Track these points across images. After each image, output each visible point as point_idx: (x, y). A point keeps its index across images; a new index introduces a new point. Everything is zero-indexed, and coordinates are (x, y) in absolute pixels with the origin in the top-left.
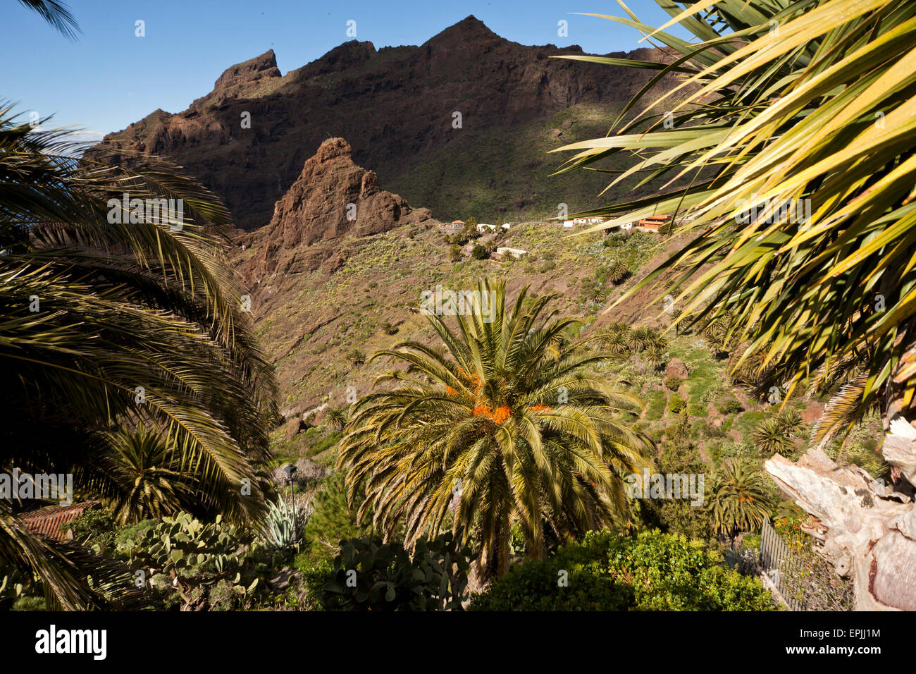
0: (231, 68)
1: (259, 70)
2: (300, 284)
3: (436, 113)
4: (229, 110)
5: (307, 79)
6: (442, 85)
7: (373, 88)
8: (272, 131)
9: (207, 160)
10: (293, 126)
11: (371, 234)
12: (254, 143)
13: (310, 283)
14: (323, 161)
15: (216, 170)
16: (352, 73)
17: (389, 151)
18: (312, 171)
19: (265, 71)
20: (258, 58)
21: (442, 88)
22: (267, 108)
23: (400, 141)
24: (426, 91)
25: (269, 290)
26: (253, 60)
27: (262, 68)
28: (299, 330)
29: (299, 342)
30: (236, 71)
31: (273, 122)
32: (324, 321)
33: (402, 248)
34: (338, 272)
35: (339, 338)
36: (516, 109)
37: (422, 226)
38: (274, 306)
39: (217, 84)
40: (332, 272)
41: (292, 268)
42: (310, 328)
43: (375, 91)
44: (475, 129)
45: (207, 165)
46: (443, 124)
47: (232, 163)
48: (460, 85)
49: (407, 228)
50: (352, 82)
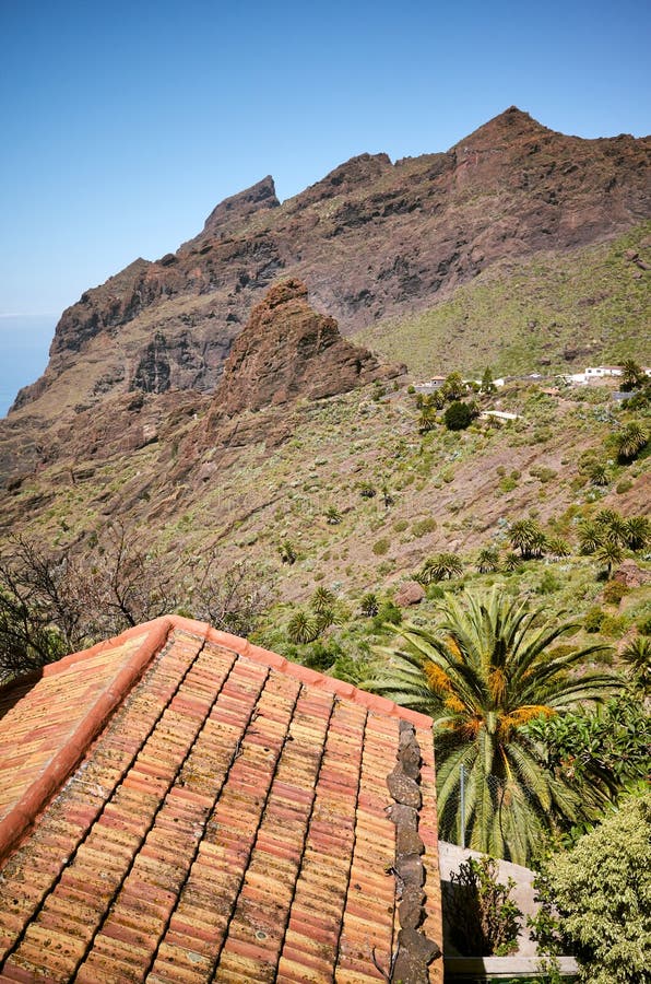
0: (224, 203)
1: (255, 202)
2: (242, 459)
3: (464, 238)
4: (211, 253)
5: (305, 207)
6: (471, 201)
7: (382, 211)
8: (258, 274)
9: (184, 314)
10: (284, 267)
11: (326, 397)
12: (238, 290)
13: (252, 459)
14: (272, 307)
15: (194, 325)
16: (360, 195)
17: (401, 290)
18: (259, 318)
19: (261, 202)
20: (253, 188)
21: (471, 205)
22: (253, 246)
23: (415, 277)
24: (451, 209)
25: (207, 468)
26: (247, 191)
27: (259, 199)
28: (231, 516)
29: (228, 530)
30: (228, 205)
31: (259, 264)
32: (258, 505)
33: (364, 412)
34: (283, 445)
35: (272, 527)
36: (573, 226)
37: (392, 384)
38: (211, 487)
39: (208, 223)
40: (277, 445)
41: (236, 441)
42: (242, 513)
43: (384, 215)
44: (515, 256)
45: (184, 320)
46: (472, 251)
47: (212, 316)
48: (496, 199)
49: (371, 388)
50: (356, 206)
